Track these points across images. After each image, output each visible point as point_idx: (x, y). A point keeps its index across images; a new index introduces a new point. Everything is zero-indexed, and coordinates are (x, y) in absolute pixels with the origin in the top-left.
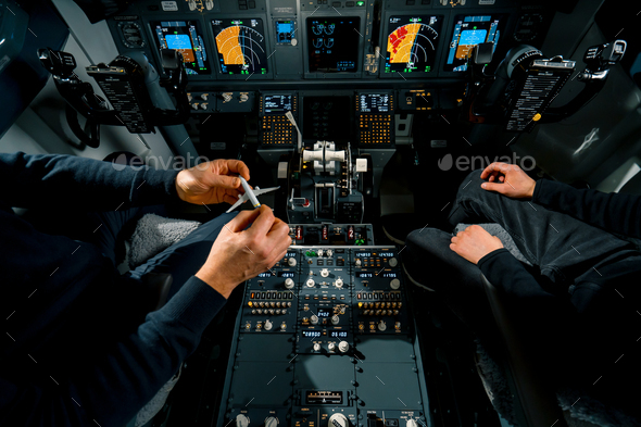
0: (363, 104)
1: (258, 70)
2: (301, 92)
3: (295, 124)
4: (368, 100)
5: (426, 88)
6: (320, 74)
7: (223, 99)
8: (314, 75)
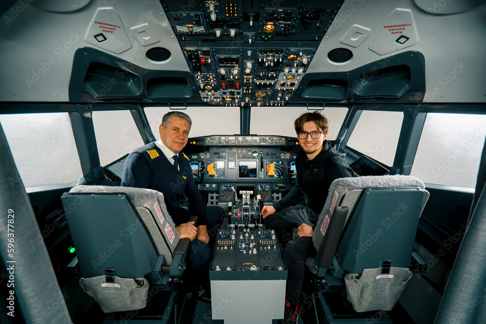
0: (260, 188)
1: (221, 176)
2: (236, 184)
3: (234, 190)
4: (261, 187)
5: (283, 183)
6: (243, 178)
7: (206, 186)
8: (241, 178)
